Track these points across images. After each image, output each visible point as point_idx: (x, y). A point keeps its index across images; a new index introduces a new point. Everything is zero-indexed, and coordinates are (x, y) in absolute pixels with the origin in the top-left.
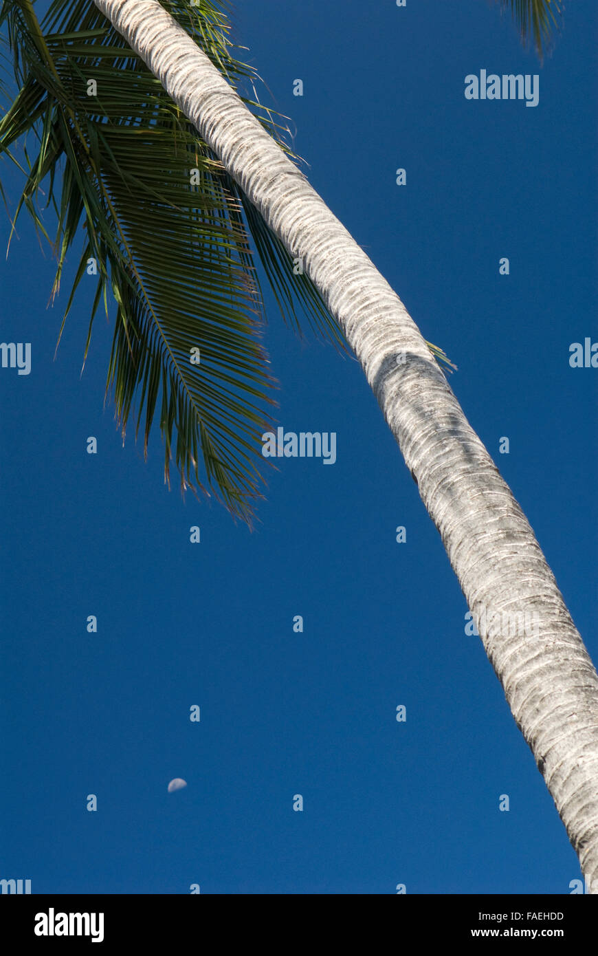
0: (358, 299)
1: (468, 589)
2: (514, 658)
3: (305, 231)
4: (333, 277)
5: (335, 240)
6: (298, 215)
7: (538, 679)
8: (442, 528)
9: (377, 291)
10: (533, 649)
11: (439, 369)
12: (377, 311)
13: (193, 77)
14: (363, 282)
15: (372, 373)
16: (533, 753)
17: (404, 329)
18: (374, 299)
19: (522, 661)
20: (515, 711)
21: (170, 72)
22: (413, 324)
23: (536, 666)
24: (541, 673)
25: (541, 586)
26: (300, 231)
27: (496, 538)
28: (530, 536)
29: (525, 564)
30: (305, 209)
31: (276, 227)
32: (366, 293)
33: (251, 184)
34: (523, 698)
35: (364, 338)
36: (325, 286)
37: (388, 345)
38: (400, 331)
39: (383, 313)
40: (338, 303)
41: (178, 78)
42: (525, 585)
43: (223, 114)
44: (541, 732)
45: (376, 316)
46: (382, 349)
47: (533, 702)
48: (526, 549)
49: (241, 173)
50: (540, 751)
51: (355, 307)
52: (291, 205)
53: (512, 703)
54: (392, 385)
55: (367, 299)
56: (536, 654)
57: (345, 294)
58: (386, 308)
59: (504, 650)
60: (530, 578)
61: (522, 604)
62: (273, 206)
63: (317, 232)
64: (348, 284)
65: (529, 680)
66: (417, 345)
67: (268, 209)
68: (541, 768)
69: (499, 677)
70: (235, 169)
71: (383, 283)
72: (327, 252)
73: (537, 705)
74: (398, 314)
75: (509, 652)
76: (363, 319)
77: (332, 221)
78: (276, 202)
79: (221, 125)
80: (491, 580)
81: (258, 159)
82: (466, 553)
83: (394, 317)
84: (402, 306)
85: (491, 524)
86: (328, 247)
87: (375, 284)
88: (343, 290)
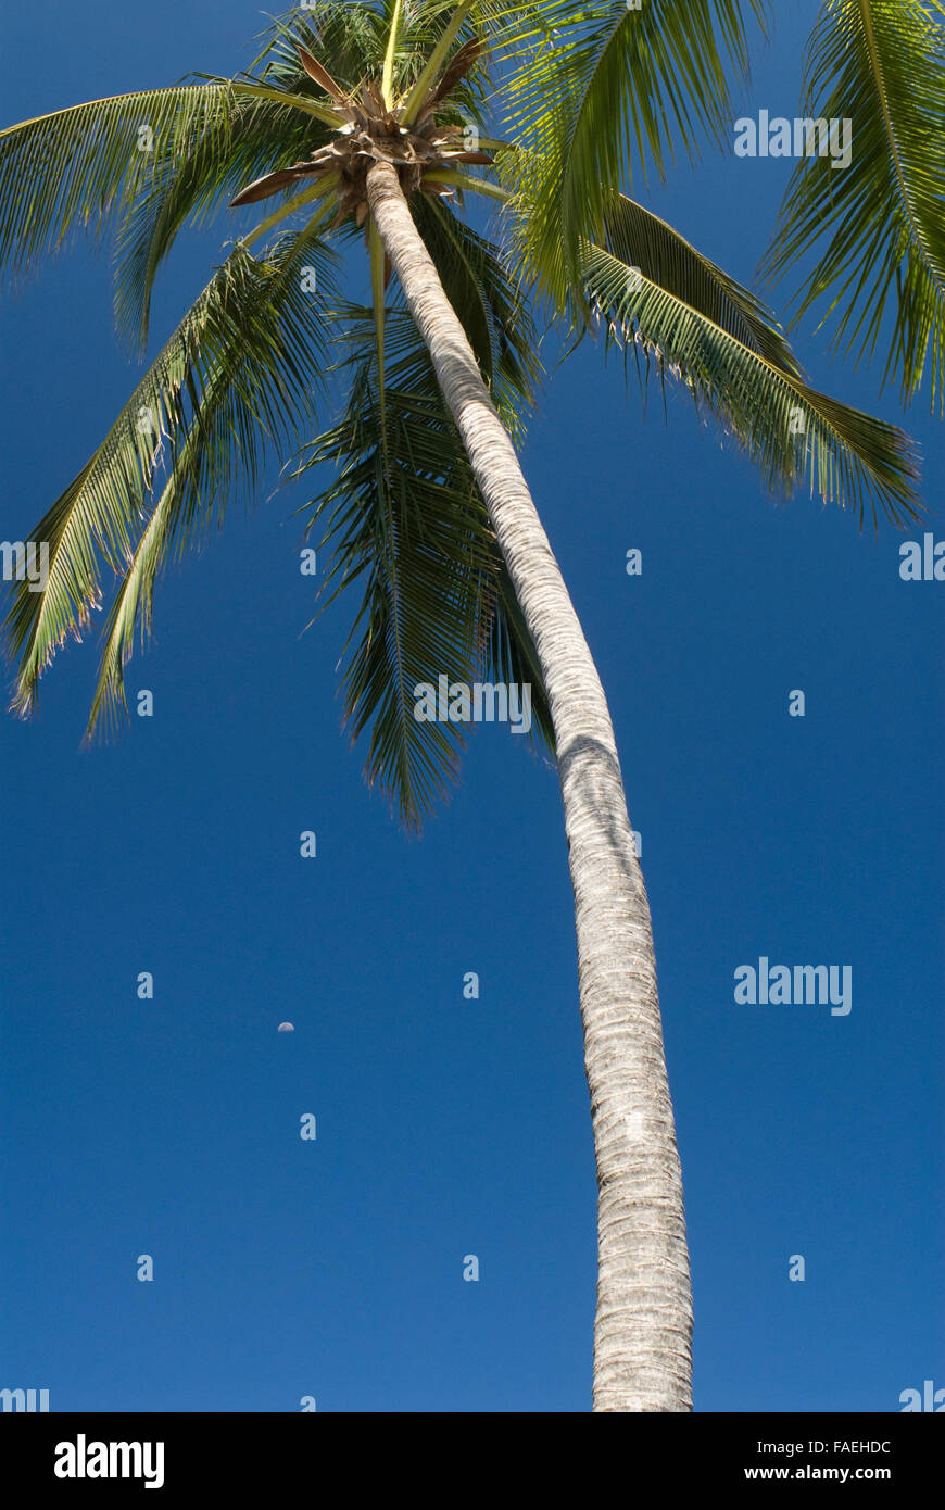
0: (572, 683)
1: (582, 949)
2: (601, 1018)
3: (545, 615)
4: (557, 658)
5: (568, 629)
6: (545, 599)
7: (615, 1040)
8: (577, 893)
9: (587, 682)
10: (620, 1016)
11: (618, 762)
12: (583, 698)
13: (496, 461)
14: (579, 671)
15: (563, 745)
16: (591, 1098)
17: (600, 720)
18: (584, 688)
19: (607, 1021)
20: (588, 1060)
21: (479, 451)
22: (609, 719)
23: (617, 1030)
24: (619, 1036)
25: (642, 966)
26: (542, 612)
27: (619, 915)
28: (647, 923)
29: (636, 944)
30: (552, 596)
31: (523, 602)
32: (579, 680)
33: (515, 561)
34: (598, 1051)
35: (566, 716)
36: (547, 664)
37: (583, 728)
38: (596, 721)
39: (588, 701)
40: (554, 681)
41: (484, 457)
42: (630, 962)
43: (511, 498)
44: (603, 1083)
45: (582, 702)
46: (577, 730)
47: (605, 1057)
48: (639, 933)
49: (510, 549)
50: (597, 1098)
51: (566, 689)
52: (543, 589)
53: (587, 1053)
54: (578, 763)
55: (578, 685)
56: (620, 1020)
57: (562, 675)
58: (592, 698)
59: (595, 1008)
60: (636, 957)
61: (623, 976)
62: (526, 585)
63: (556, 618)
64: (567, 668)
65: (607, 1039)
66: (606, 736)
67: (522, 586)
68: (594, 1112)
69: (584, 1029)
70: (506, 544)
71: (595, 676)
72: (558, 636)
73: (608, 1061)
74: (600, 707)
75: (599, 1011)
76: (568, 701)
77: (571, 613)
78: (531, 582)
79: (507, 506)
80: (604, 948)
81: (527, 543)
82: (590, 920)
83: (595, 707)
84: (605, 701)
85: (621, 903)
86: (560, 633)
87: (588, 676)
88: (560, 672)
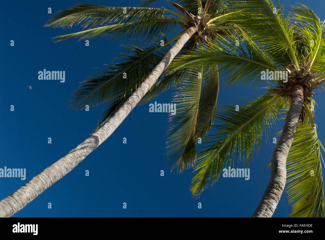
0: (108, 128)
1: (55, 163)
2: (44, 176)
3: (120, 115)
4: (112, 123)
5: (119, 121)
7: (40, 181)
8: (66, 156)
9: (110, 131)
10: (46, 179)
11: (97, 147)
12: (106, 132)
13: (145, 87)
14: (112, 129)
15: (94, 134)
16: (27, 183)
17: (104, 138)
18: (109, 131)
19: (43, 177)
20: (34, 178)
21: (146, 83)
22: (105, 140)
23: (43, 180)
24: (42, 181)
25: (58, 177)
26: (119, 114)
27: (66, 167)
28: (68, 172)
29: (62, 173)
30: (124, 114)
31: (120, 109)
32: (109, 130)
33: (127, 103)
34: (36, 179)
35: (101, 131)
36: (110, 121)
37: (100, 136)
38: (103, 138)
39: (106, 134)
40: (107, 125)
41: (145, 84)
42: (58, 174)
43: (139, 95)
44: (31, 184)
45: (105, 133)
46: (99, 135)
47: (36, 181)
48: (65, 172)
49: (129, 100)
50: (27, 185)
51: (106, 128)
52: (124, 112)
53: (35, 177)
54: (92, 139)
55: (108, 130)
56: (45, 179)
57: (109, 126)
58: (107, 134)
59: (45, 173)
60: (59, 175)
61: (54, 175)
62: (123, 108)
64: (111, 126)
65: (40, 179)
66: (101, 142)
67: (123, 107)
68: (25, 185)
69: (40, 174)
70: (129, 99)
71: (112, 132)
72: (116, 120)
73: (36, 182)
74: (106, 137)
75: (45, 174)
76: (104, 130)
77: (123, 120)
78: (124, 108)
79: (137, 95)
80: (58, 168)
81: (132, 103)
82: (62, 162)
83: (106, 136)
84: (108, 137)
86: (117, 120)
87: (112, 131)
88: (109, 125)
